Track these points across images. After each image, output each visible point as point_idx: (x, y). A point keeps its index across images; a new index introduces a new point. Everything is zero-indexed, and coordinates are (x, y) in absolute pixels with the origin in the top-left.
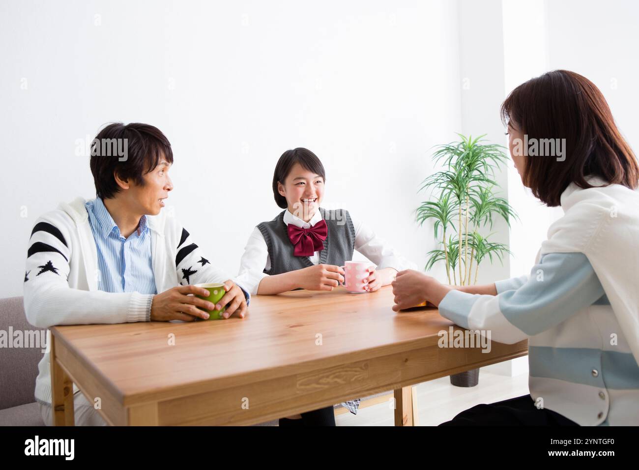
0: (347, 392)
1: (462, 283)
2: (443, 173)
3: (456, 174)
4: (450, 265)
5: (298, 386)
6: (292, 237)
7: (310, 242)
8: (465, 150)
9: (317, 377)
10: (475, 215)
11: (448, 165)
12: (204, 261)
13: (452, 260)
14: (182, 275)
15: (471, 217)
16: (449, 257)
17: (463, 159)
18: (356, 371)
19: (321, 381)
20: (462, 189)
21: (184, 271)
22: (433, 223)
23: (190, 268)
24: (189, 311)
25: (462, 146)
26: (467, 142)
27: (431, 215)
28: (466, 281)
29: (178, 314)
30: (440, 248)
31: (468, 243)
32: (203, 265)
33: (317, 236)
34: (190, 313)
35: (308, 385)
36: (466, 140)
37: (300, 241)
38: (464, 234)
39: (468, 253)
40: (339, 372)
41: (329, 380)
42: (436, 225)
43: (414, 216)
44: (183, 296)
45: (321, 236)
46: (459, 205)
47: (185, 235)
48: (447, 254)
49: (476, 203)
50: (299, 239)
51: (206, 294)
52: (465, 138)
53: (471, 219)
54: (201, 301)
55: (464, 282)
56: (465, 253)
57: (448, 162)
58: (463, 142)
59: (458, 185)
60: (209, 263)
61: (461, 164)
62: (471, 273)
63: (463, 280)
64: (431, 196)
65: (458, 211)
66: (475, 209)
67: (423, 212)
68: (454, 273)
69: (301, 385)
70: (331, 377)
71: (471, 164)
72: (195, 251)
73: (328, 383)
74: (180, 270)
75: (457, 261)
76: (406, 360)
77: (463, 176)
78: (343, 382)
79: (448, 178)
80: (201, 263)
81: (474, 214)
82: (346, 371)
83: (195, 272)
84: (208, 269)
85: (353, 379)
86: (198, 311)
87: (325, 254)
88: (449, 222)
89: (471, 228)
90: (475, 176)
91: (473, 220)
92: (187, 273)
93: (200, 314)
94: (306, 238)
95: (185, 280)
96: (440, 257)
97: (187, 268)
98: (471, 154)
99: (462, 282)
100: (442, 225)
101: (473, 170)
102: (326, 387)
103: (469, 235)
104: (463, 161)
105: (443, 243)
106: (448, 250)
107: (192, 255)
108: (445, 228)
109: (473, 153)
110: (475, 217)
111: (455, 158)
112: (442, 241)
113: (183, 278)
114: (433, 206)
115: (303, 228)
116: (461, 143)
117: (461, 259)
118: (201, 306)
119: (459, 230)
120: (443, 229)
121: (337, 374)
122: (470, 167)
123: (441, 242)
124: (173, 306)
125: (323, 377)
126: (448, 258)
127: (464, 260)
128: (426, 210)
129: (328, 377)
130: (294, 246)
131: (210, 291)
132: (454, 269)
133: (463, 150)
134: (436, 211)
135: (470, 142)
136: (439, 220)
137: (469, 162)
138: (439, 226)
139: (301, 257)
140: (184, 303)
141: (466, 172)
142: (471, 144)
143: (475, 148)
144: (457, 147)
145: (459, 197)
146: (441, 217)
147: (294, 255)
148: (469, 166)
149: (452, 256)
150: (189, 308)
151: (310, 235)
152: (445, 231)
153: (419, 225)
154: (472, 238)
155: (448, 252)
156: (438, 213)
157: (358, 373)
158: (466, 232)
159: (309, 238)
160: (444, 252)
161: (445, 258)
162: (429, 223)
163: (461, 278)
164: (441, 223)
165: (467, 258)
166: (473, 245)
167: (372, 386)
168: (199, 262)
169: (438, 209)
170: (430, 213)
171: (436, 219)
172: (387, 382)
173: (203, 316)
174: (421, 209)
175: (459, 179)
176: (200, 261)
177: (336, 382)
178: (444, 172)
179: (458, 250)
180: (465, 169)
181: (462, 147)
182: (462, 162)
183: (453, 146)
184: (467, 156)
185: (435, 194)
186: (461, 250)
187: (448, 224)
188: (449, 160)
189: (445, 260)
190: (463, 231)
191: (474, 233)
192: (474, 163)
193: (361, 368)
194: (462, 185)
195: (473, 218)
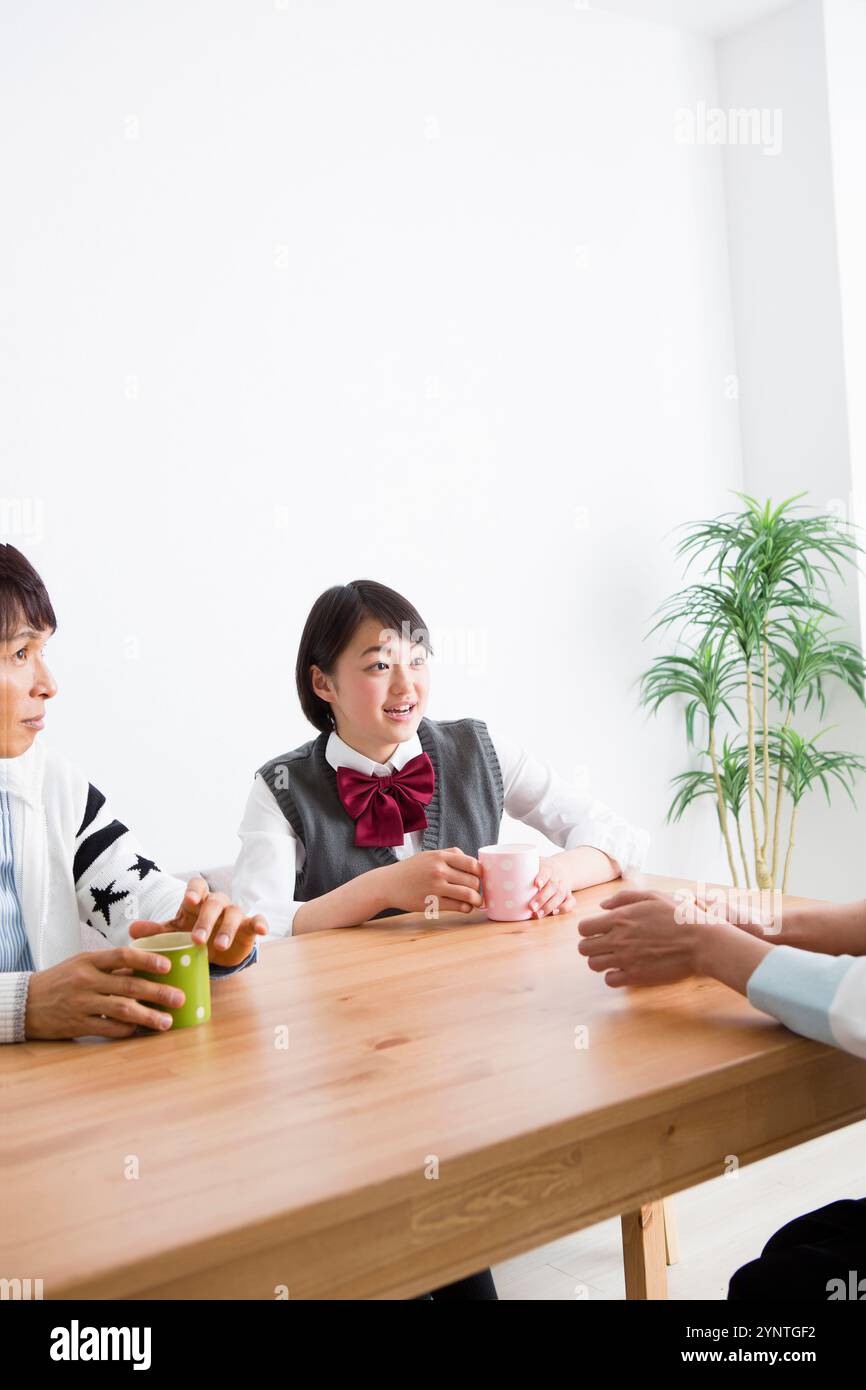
0: (533, 1227)
1: (759, 852)
2: (703, 589)
3: (737, 591)
4: (726, 806)
5: (414, 1226)
6: (348, 801)
7: (393, 810)
8: (757, 534)
9: (460, 1197)
10: (783, 685)
11: (717, 571)
12: (144, 866)
13: (731, 794)
14: (92, 902)
15: (773, 690)
16: (725, 787)
17: (752, 556)
18: (552, 1172)
19: (469, 1207)
20: (751, 626)
21: (95, 892)
22: (683, 706)
23: (110, 886)
24: (121, 1013)
25: (748, 524)
26: (760, 511)
27: (676, 687)
28: (767, 846)
29: (95, 1022)
30: (702, 766)
31: (771, 755)
32: (142, 876)
33: (409, 794)
34: (126, 1020)
35: (441, 1218)
36: (754, 506)
37: (368, 807)
38: (761, 733)
39: (771, 777)
40: (513, 1179)
41: (491, 1201)
42: (690, 712)
43: (637, 693)
44: (103, 977)
45: (421, 795)
46: (744, 663)
47: (95, 801)
48: (719, 780)
49: (784, 656)
50: (365, 804)
51: (162, 968)
52: (755, 502)
53: (774, 694)
54: (151, 987)
55: (762, 850)
56: (763, 778)
57: (716, 564)
58: (749, 514)
59: (741, 617)
60: (156, 869)
61: (750, 567)
62: (780, 825)
63: (761, 843)
64: (679, 641)
65: (743, 677)
66: (781, 668)
67: (657, 683)
68: (738, 825)
69: (422, 1222)
70: (494, 1193)
71: (770, 565)
72: (122, 840)
73: (488, 1210)
74: (85, 892)
75: (745, 796)
76: (671, 1130)
77: (754, 594)
78: (525, 1203)
79: (717, 601)
80: (137, 872)
81: (778, 681)
82: (530, 1174)
83: (124, 894)
84: (155, 886)
85: (546, 1193)
86: (144, 1011)
87: (434, 838)
88: (721, 704)
89: (776, 717)
90: (783, 592)
91: (778, 695)
92: (105, 899)
93: (149, 1019)
94: (382, 801)
95: (100, 914)
96: (701, 788)
97: (103, 887)
98: (771, 543)
99: (759, 848)
100: (706, 712)
101: (776, 581)
102: (482, 1219)
103: (770, 733)
104: (754, 559)
105: (708, 753)
106: (721, 771)
107: (113, 853)
108: (712, 719)
109: (774, 539)
110: (783, 689)
111: (734, 553)
112: (706, 749)
113: (95, 909)
114: (680, 667)
115: (374, 776)
116: (743, 516)
117: (755, 795)
118: (148, 998)
119: (747, 722)
120: (707, 720)
121: (509, 1184)
122: (769, 573)
123: (703, 752)
124: (82, 1004)
125: (473, 1197)
126: (721, 792)
127: (763, 796)
128: (664, 676)
129: (485, 1194)
130: (356, 822)
131: (171, 960)
132: (736, 815)
133: (751, 534)
134: (690, 678)
135: (766, 510)
136: (696, 698)
137: (766, 563)
138: (697, 715)
139: (373, 847)
140: (108, 995)
141: (759, 585)
142: (770, 518)
143: (780, 527)
144: (736, 526)
145: (744, 644)
146: (703, 692)
147: (355, 844)
148: (767, 570)
149: (733, 782)
150: (121, 1005)
151: (392, 792)
152: (711, 726)
153: (651, 713)
154: (776, 740)
155: (721, 777)
156: (695, 683)
157: (556, 1176)
158: (764, 727)
159: (391, 802)
160: (710, 776)
161: (715, 791)
162: (673, 706)
163: (755, 840)
164: (702, 707)
165: (768, 789)
166: (783, 756)
167: (591, 1205)
168: (131, 869)
169: (693, 673)
170: (676, 684)
171: (690, 698)
172: (628, 1191)
173: (156, 1022)
174: (653, 675)
175: (745, 604)
176: (134, 868)
177: (506, 1204)
178: (707, 586)
179: (745, 769)
180: (756, 580)
181: (750, 525)
182: (751, 563)
183: (727, 525)
184: (761, 547)
185: (687, 638)
186: (754, 768)
187: (720, 709)
188: (719, 559)
189: (716, 795)
190: (756, 725)
191: (783, 729)
192: (778, 563)
193: (565, 1163)
194: (752, 617)
195: (776, 692)
